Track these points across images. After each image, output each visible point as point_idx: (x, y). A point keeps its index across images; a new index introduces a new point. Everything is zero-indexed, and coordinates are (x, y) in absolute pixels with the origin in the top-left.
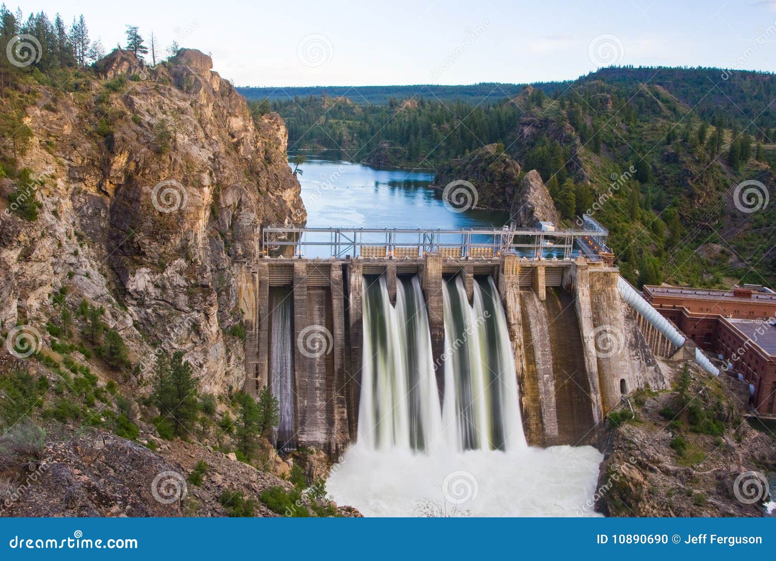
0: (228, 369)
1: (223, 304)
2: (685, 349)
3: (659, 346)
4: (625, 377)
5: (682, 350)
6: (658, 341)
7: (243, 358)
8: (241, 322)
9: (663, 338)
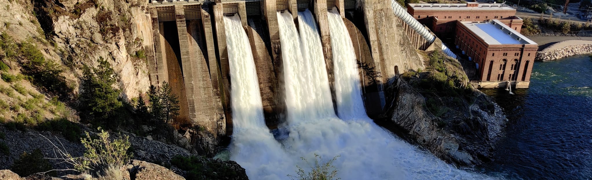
0: (137, 80)
1: (128, 37)
2: (435, 44)
3: (418, 43)
4: (396, 64)
5: (433, 44)
6: (417, 40)
7: (147, 72)
8: (142, 48)
9: (421, 37)
